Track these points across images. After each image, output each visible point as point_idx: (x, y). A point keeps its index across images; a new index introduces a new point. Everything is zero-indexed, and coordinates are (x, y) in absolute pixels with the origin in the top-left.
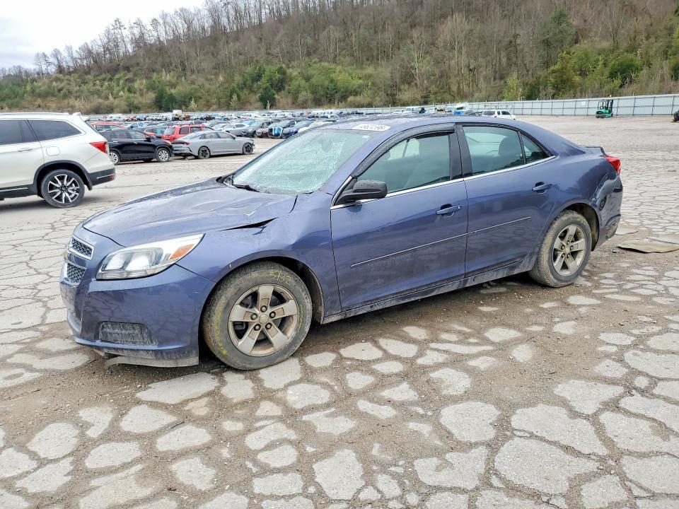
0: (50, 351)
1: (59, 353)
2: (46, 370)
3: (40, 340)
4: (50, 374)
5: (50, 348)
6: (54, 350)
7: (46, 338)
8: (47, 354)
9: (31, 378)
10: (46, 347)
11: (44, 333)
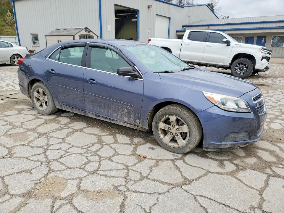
0: (270, 154)
1: (266, 150)
2: (274, 145)
3: (274, 163)
4: (273, 143)
5: (270, 155)
6: (268, 153)
7: (270, 163)
8: (272, 153)
9: (281, 144)
10: (272, 157)
11: (270, 167)
